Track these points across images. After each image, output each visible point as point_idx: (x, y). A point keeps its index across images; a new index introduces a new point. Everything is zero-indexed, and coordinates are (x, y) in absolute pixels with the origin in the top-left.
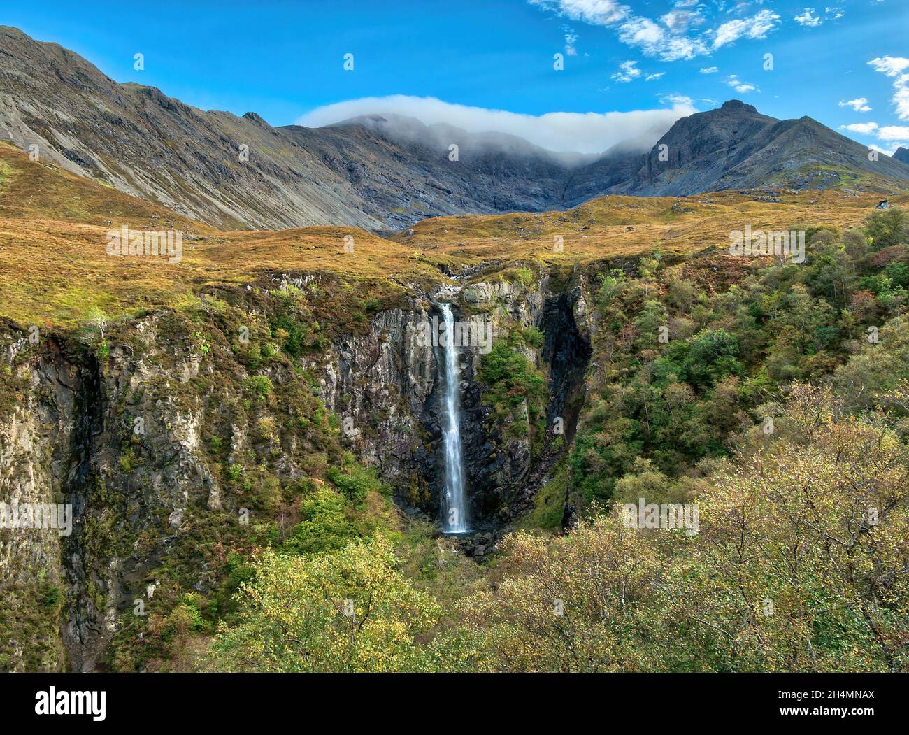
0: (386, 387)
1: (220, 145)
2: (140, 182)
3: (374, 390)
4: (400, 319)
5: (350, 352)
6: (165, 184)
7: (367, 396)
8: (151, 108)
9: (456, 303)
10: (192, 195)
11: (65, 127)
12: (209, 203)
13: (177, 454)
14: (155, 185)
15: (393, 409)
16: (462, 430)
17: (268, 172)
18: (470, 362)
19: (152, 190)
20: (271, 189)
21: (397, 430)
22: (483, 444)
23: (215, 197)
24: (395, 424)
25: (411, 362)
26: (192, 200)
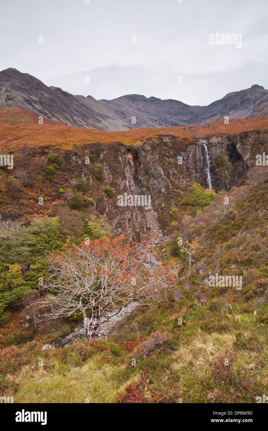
0: (192, 166)
1: (82, 107)
2: (62, 120)
3: (189, 167)
4: (194, 148)
5: (182, 156)
6: (68, 120)
7: (187, 168)
8: (60, 95)
9: (207, 144)
10: (77, 123)
11: (35, 102)
12: (83, 126)
13: (160, 176)
14: (66, 120)
15: (194, 171)
16: (211, 178)
17: (97, 116)
18: (212, 160)
19: (65, 122)
20: (99, 122)
21: (195, 177)
22: (217, 181)
23: (84, 124)
24: (194, 176)
25: (197, 159)
26: (78, 125)
